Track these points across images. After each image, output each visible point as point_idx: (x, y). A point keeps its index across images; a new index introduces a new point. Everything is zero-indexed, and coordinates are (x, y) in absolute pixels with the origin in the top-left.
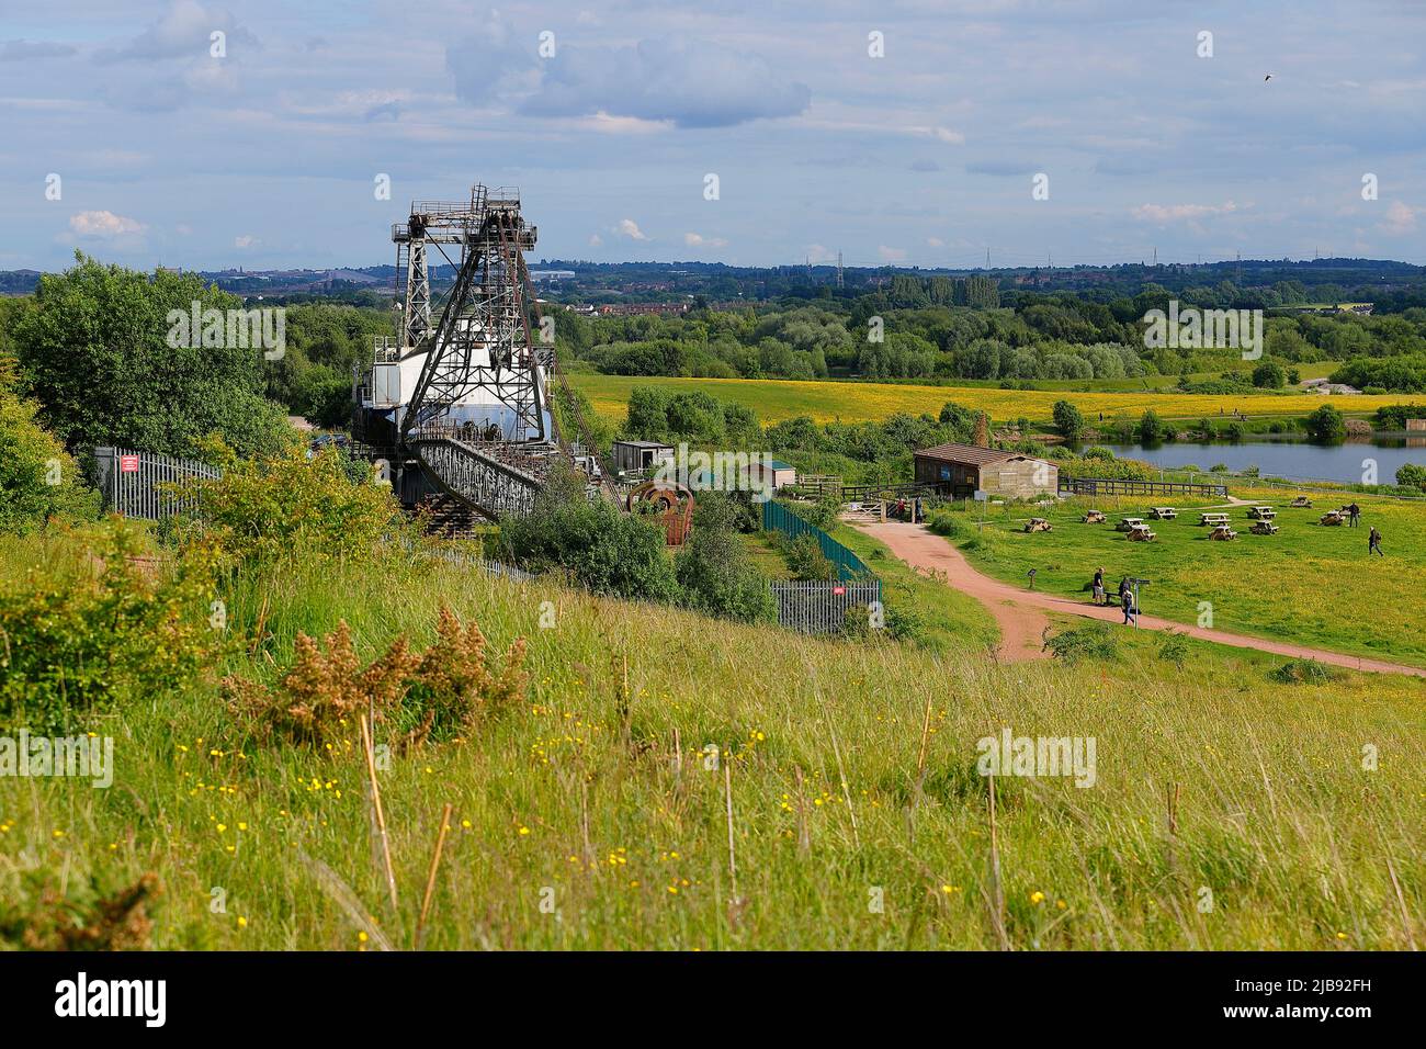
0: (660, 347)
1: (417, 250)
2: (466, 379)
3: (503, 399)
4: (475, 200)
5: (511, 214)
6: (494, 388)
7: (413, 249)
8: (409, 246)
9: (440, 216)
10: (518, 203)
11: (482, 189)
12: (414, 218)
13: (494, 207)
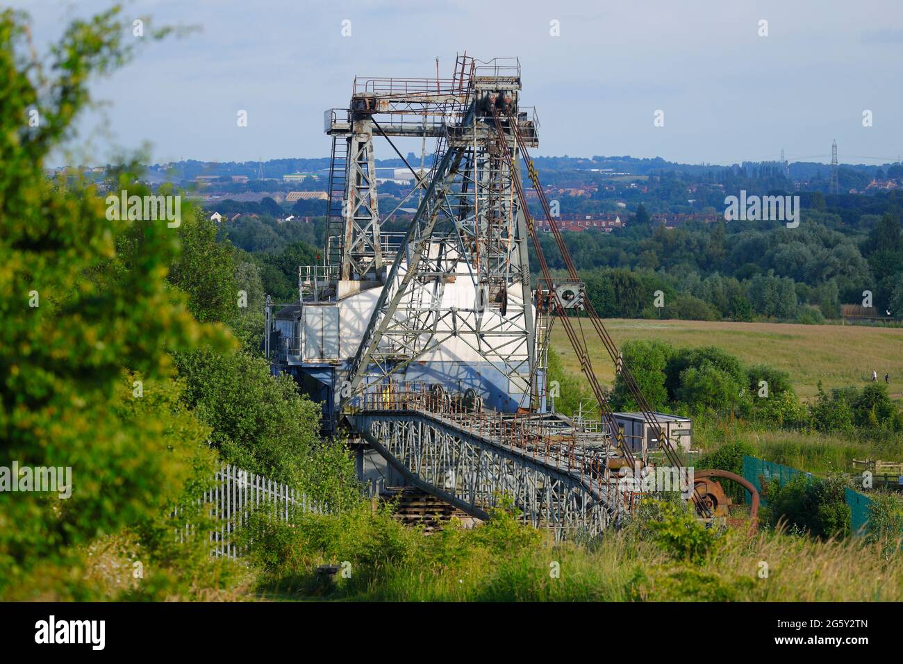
0: (612, 278)
1: (361, 145)
2: (435, 325)
3: (484, 355)
4: (458, 76)
5: (509, 96)
6: (472, 339)
7: (355, 144)
8: (349, 140)
9: (393, 99)
10: (518, 81)
11: (468, 61)
12: (357, 101)
13: (485, 86)
